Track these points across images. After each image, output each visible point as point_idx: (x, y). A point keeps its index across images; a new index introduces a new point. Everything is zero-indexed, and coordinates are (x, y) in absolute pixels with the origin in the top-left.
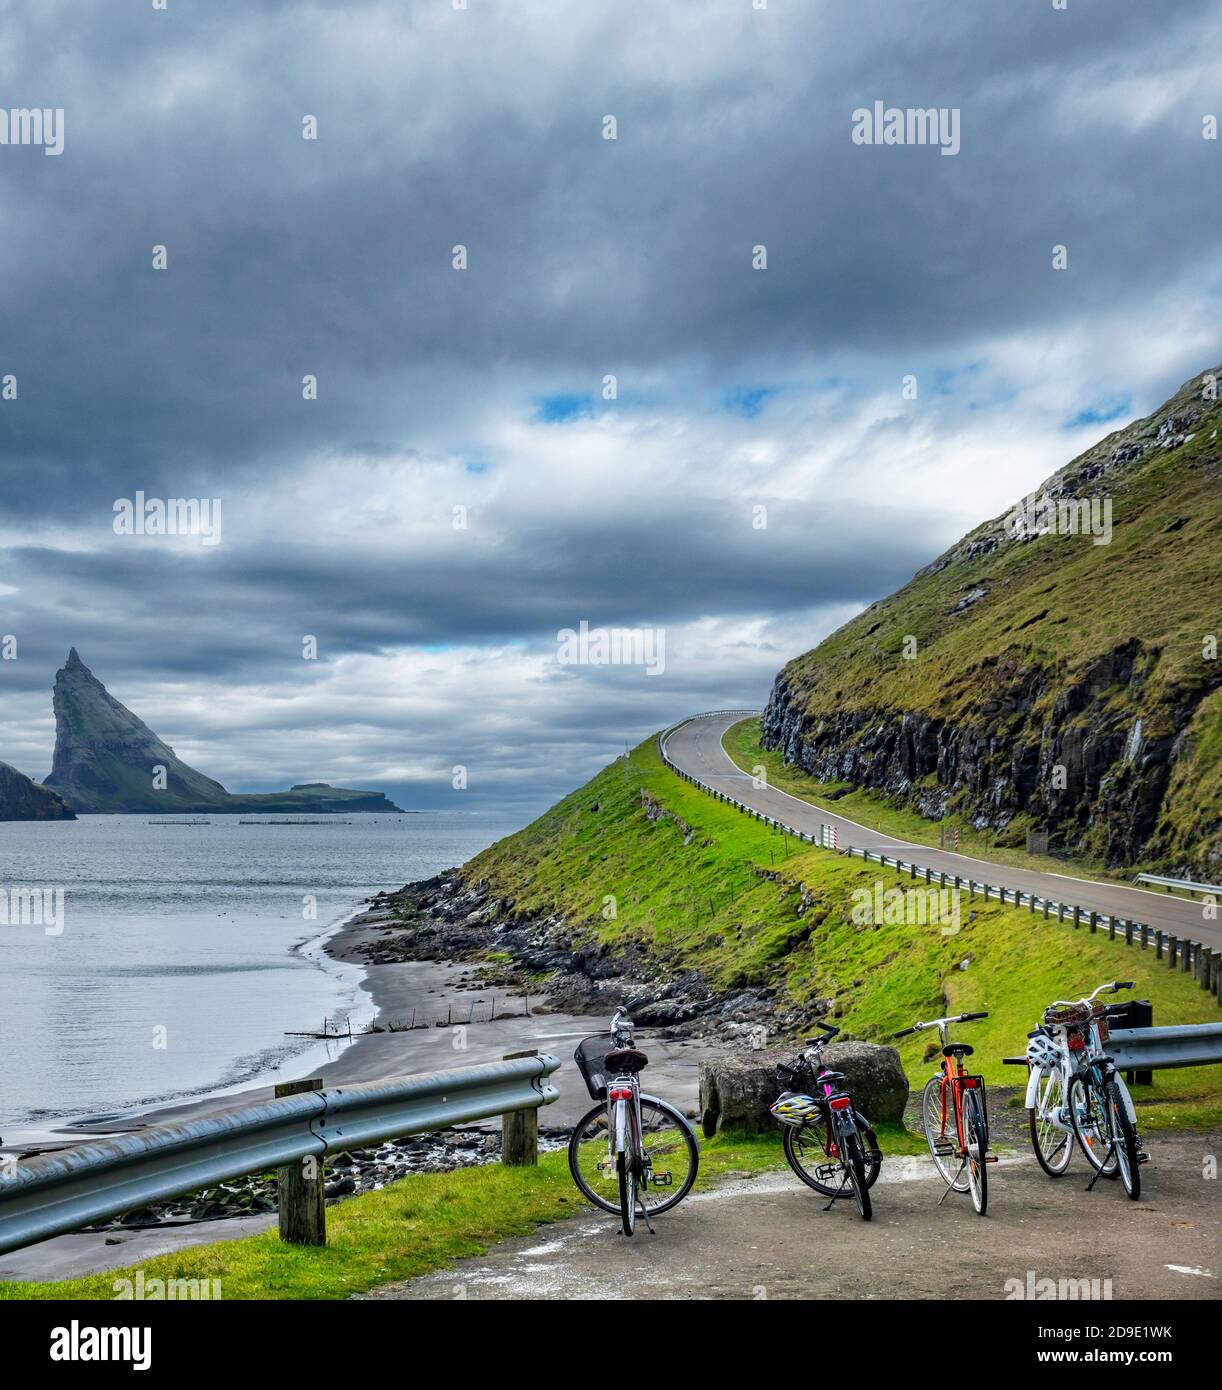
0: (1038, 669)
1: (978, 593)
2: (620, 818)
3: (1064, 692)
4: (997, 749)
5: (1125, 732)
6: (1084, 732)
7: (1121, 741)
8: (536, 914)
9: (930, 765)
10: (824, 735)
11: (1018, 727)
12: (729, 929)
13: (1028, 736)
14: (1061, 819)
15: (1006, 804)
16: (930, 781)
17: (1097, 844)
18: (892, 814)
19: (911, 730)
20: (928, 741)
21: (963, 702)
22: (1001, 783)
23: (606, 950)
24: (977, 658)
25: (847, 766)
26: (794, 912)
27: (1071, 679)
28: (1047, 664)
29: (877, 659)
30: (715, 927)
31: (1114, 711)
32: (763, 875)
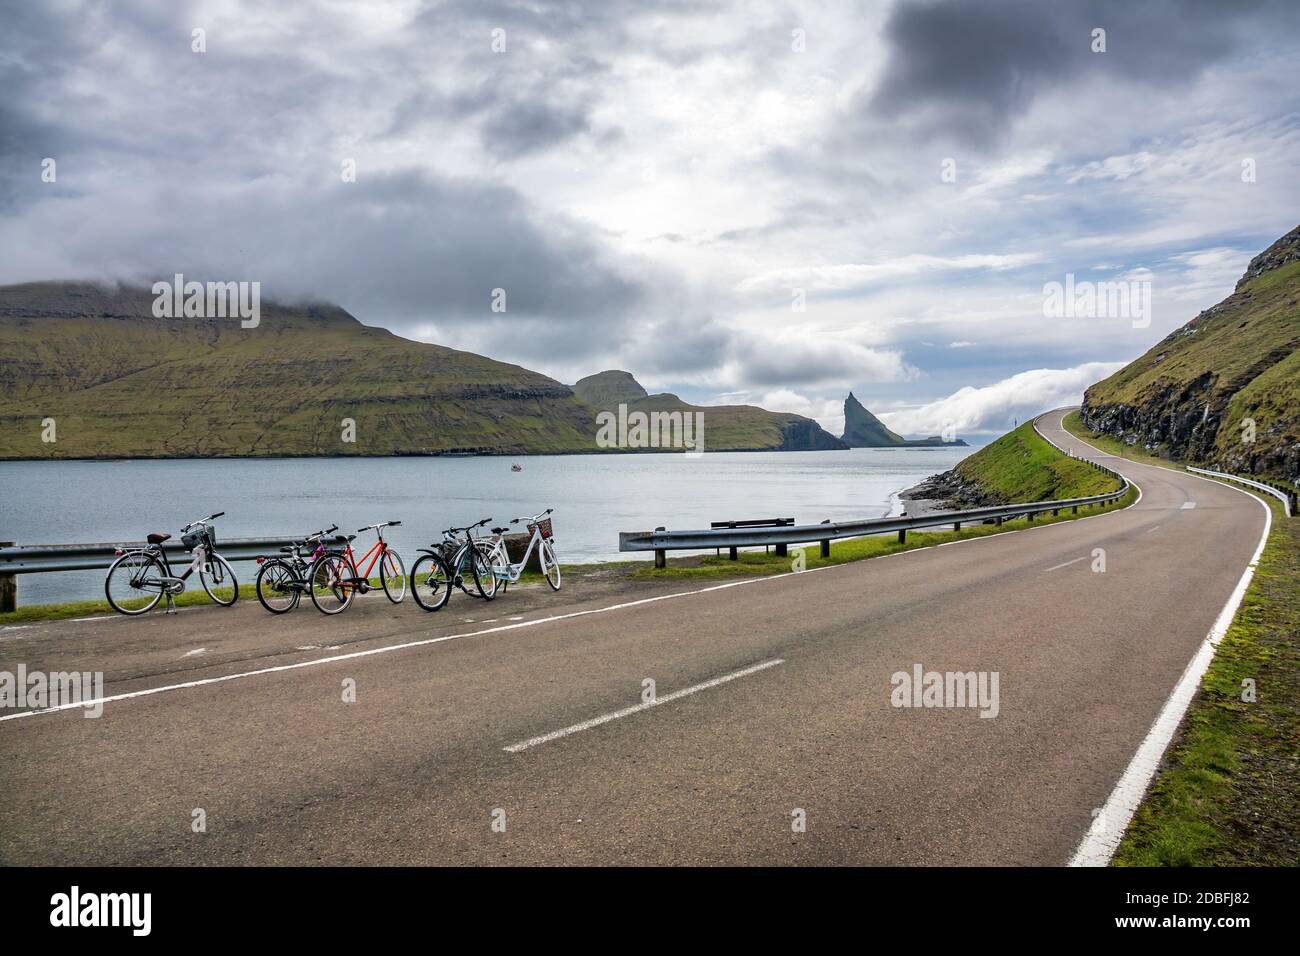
0: (1171, 385)
1: (1163, 357)
2: (1010, 446)
3: (1179, 394)
4: (1154, 418)
5: (1204, 409)
6: (1187, 410)
7: (1201, 414)
8: (973, 482)
9: (1130, 425)
10: (1096, 414)
11: (1163, 409)
12: (1028, 489)
13: (1166, 412)
14: (1179, 445)
15: (1157, 439)
16: (1131, 430)
17: (1191, 455)
18: (1116, 444)
19: (1123, 411)
20: (1129, 415)
21: (1144, 400)
22: (1156, 431)
23: (986, 496)
24: (1151, 382)
25: (1102, 426)
26: (1051, 482)
27: (1183, 389)
28: (1175, 383)
29: (1118, 385)
30: (1022, 487)
31: (1200, 401)
32: (1045, 468)
